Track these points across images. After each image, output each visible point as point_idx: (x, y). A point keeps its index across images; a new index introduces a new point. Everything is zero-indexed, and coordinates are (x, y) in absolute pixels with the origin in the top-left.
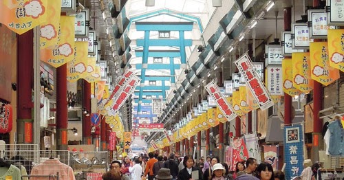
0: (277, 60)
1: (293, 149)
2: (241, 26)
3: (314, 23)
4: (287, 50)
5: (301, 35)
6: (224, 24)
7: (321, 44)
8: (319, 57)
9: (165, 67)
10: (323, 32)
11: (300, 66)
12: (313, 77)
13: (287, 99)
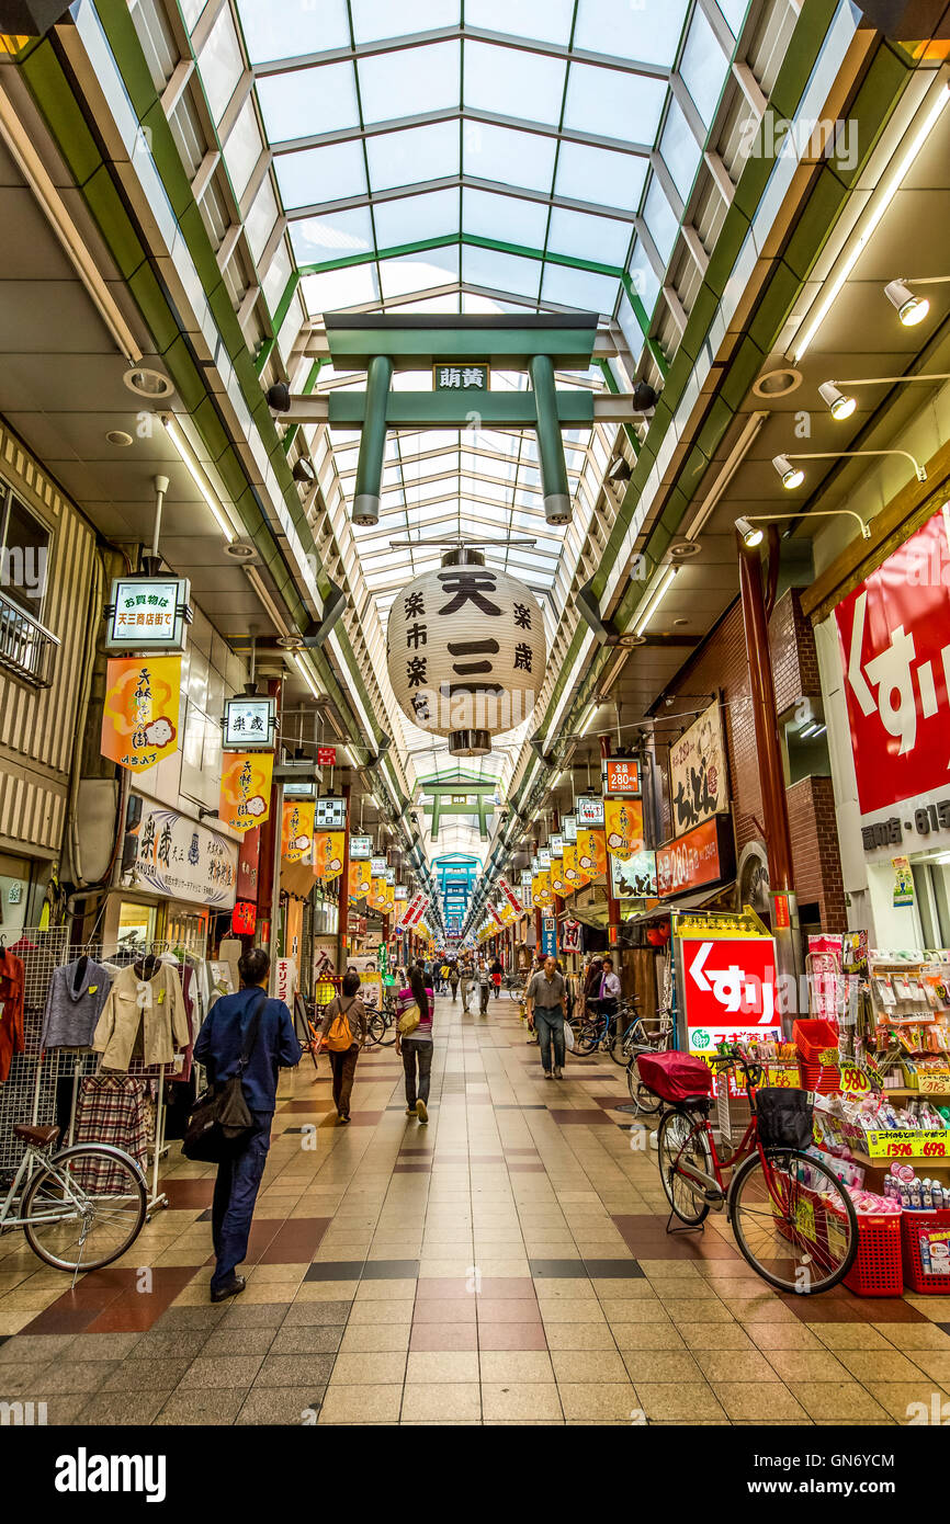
0: (529, 882)
1: (550, 936)
2: (506, 860)
3: (553, 845)
4: (536, 871)
5: (545, 858)
6: (493, 858)
7: (559, 862)
8: (558, 873)
9: (461, 895)
10: (561, 852)
11: (545, 883)
12: (554, 891)
13: (538, 911)
